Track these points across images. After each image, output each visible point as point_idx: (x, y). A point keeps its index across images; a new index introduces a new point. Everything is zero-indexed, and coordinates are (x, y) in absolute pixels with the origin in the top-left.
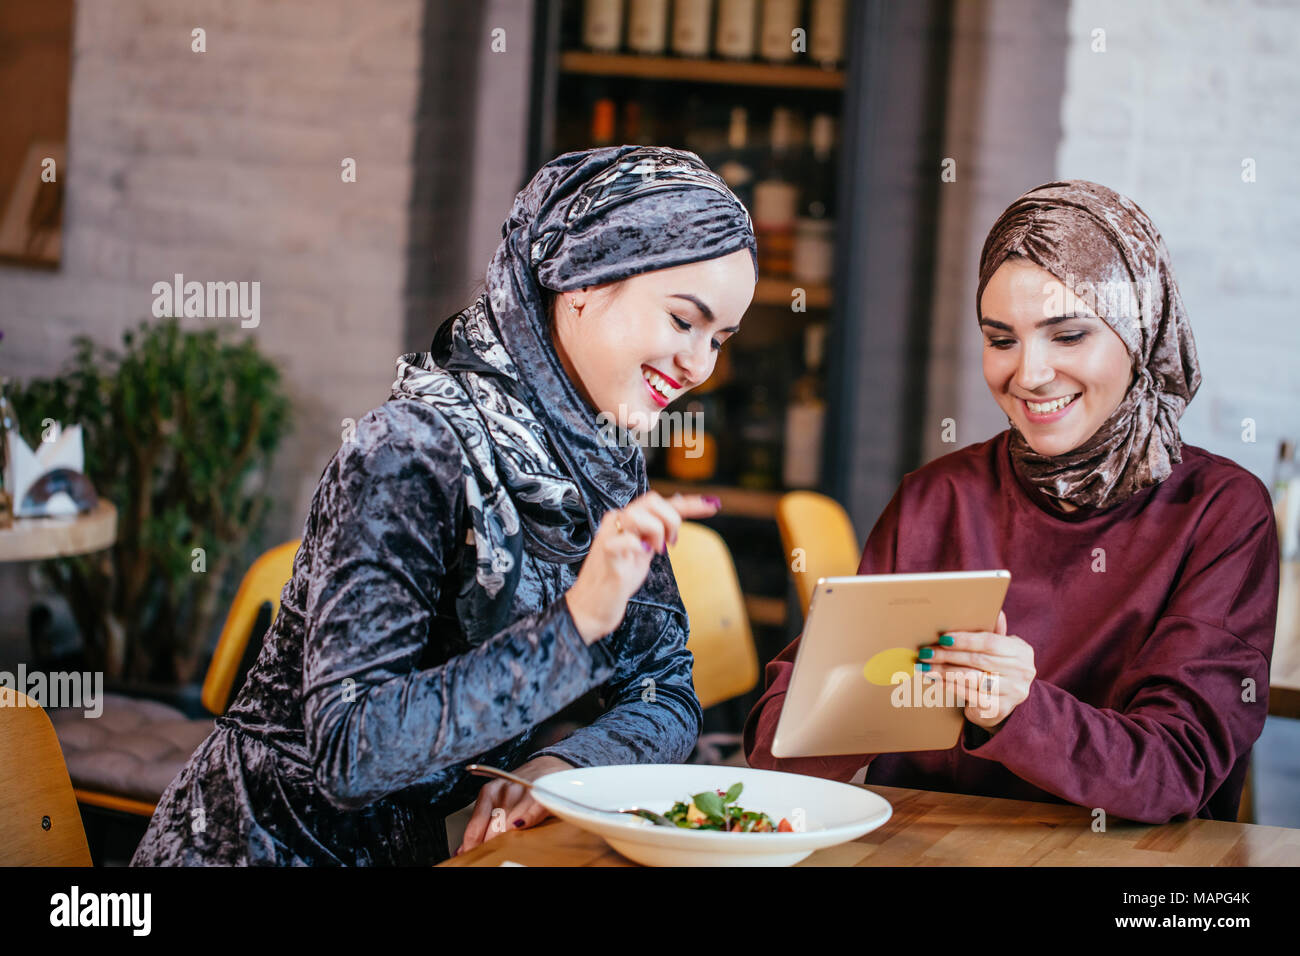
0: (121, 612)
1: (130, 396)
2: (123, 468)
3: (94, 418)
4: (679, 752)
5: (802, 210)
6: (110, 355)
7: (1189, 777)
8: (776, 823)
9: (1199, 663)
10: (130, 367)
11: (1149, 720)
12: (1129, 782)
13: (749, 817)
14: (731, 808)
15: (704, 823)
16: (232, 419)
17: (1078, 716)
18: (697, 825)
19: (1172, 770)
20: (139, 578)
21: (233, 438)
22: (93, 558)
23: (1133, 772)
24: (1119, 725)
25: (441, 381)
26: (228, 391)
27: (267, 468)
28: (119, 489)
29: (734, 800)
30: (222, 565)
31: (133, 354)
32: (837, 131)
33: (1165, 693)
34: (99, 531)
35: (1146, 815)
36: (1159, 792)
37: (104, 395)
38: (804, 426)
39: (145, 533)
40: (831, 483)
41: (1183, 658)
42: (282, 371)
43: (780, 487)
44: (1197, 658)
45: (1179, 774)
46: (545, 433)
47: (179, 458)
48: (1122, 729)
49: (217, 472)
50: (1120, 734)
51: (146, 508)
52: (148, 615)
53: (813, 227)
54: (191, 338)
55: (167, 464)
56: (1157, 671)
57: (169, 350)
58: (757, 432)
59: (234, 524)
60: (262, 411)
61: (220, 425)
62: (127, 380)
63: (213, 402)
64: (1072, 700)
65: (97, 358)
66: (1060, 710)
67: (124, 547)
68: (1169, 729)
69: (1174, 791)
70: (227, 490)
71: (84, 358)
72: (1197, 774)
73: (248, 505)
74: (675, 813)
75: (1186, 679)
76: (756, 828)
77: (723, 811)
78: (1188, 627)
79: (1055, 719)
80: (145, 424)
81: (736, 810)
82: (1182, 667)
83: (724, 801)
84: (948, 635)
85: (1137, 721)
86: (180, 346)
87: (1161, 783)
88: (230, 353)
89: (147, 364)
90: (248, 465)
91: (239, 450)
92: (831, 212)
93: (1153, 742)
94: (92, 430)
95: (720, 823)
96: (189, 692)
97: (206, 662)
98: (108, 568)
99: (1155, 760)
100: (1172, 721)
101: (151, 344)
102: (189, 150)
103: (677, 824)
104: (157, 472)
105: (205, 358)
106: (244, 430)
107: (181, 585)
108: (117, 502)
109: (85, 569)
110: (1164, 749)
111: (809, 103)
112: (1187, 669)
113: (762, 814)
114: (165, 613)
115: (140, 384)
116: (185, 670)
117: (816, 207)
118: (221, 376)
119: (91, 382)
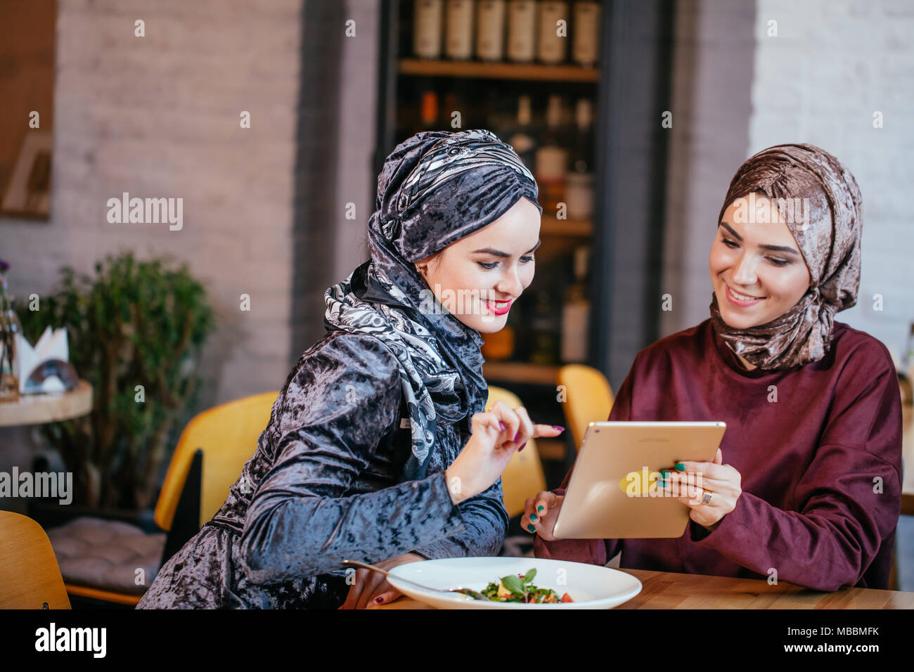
0: (97, 461)
1: (100, 308)
2: (97, 359)
3: (76, 324)
4: (493, 548)
5: (570, 167)
6: (86, 280)
7: (851, 557)
8: (561, 596)
9: (848, 476)
10: (100, 287)
11: (820, 518)
12: (809, 562)
13: (541, 593)
14: (529, 587)
15: (510, 598)
16: (173, 322)
17: (771, 516)
18: (505, 599)
19: (839, 553)
20: (109, 435)
21: (174, 336)
22: (77, 422)
23: (811, 554)
24: (800, 522)
25: (370, 315)
26: (170, 303)
27: (198, 356)
28: (95, 374)
29: (530, 581)
30: (168, 425)
31: (102, 279)
32: (594, 110)
33: (828, 499)
34: (81, 402)
35: (821, 585)
36: (830, 568)
37: (82, 308)
38: (575, 320)
39: (113, 404)
40: (595, 359)
41: (838, 473)
42: (206, 288)
43: (558, 362)
44: (847, 473)
45: (843, 554)
46: (437, 342)
47: (136, 352)
48: (802, 525)
49: (163, 361)
50: (801, 528)
51: (113, 386)
52: (116, 462)
53: (578, 179)
54: (143, 267)
55: (127, 355)
56: (820, 484)
57: (127, 276)
58: (542, 324)
59: (175, 396)
60: (193, 317)
61: (164, 327)
62: (98, 297)
63: (159, 312)
64: (767, 506)
65: (77, 282)
66: (759, 513)
67: (99, 413)
68: (834, 524)
69: (841, 567)
70: (171, 372)
71: (68, 282)
72: (857, 554)
73: (185, 383)
74: (489, 591)
75: (842, 488)
76: (547, 600)
77: (523, 589)
78: (839, 452)
79: (755, 519)
80: (112, 327)
81: (532, 588)
82: (837, 480)
83: (523, 582)
84: (681, 463)
85: (811, 519)
86: (135, 272)
87: (831, 562)
88: (170, 277)
89: (113, 285)
90: (185, 355)
91: (178, 344)
92: (591, 167)
93: (824, 533)
94: (74, 332)
95: (521, 597)
96: (146, 515)
97: (157, 493)
98: (88, 429)
99: (826, 547)
100: (836, 518)
101: (115, 271)
102: (138, 135)
103: (490, 598)
104: (120, 361)
105: (153, 280)
106: (181, 331)
107: (139, 440)
108: (93, 383)
109: (71, 431)
110: (832, 537)
111: (574, 92)
112: (841, 481)
113: (550, 590)
114: (128, 460)
115: (108, 300)
116: (143, 500)
117: (580, 164)
118: (164, 293)
119: (73, 298)
